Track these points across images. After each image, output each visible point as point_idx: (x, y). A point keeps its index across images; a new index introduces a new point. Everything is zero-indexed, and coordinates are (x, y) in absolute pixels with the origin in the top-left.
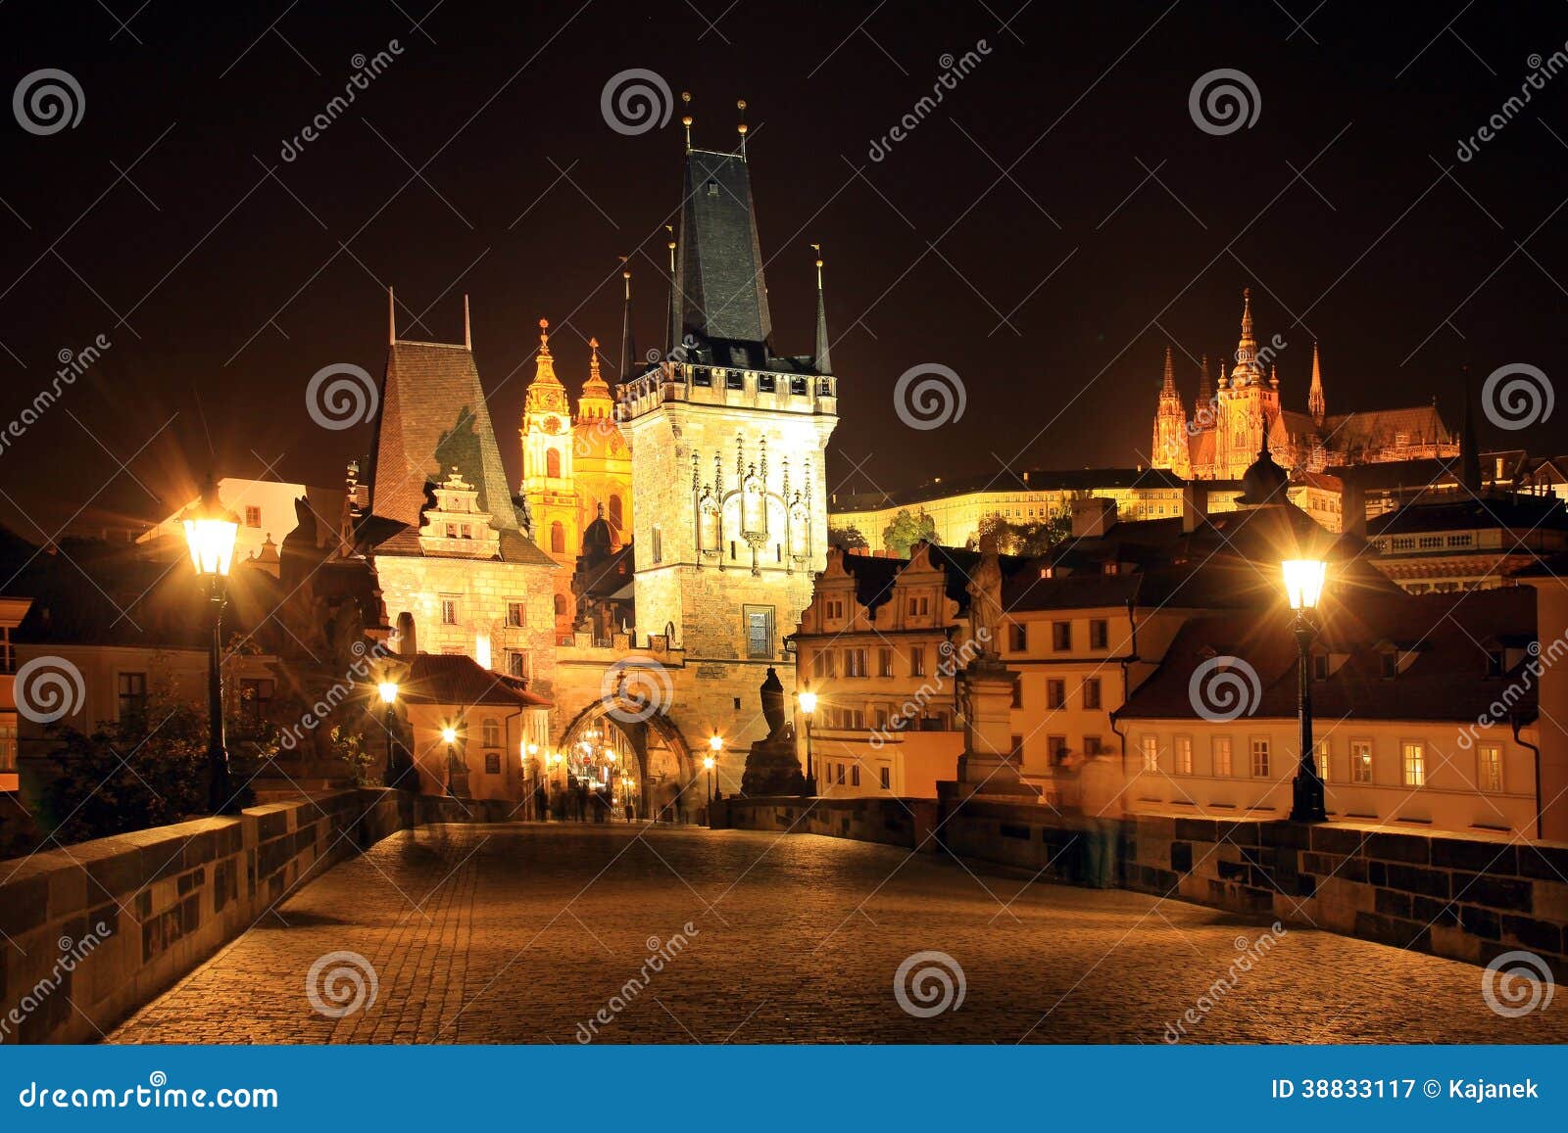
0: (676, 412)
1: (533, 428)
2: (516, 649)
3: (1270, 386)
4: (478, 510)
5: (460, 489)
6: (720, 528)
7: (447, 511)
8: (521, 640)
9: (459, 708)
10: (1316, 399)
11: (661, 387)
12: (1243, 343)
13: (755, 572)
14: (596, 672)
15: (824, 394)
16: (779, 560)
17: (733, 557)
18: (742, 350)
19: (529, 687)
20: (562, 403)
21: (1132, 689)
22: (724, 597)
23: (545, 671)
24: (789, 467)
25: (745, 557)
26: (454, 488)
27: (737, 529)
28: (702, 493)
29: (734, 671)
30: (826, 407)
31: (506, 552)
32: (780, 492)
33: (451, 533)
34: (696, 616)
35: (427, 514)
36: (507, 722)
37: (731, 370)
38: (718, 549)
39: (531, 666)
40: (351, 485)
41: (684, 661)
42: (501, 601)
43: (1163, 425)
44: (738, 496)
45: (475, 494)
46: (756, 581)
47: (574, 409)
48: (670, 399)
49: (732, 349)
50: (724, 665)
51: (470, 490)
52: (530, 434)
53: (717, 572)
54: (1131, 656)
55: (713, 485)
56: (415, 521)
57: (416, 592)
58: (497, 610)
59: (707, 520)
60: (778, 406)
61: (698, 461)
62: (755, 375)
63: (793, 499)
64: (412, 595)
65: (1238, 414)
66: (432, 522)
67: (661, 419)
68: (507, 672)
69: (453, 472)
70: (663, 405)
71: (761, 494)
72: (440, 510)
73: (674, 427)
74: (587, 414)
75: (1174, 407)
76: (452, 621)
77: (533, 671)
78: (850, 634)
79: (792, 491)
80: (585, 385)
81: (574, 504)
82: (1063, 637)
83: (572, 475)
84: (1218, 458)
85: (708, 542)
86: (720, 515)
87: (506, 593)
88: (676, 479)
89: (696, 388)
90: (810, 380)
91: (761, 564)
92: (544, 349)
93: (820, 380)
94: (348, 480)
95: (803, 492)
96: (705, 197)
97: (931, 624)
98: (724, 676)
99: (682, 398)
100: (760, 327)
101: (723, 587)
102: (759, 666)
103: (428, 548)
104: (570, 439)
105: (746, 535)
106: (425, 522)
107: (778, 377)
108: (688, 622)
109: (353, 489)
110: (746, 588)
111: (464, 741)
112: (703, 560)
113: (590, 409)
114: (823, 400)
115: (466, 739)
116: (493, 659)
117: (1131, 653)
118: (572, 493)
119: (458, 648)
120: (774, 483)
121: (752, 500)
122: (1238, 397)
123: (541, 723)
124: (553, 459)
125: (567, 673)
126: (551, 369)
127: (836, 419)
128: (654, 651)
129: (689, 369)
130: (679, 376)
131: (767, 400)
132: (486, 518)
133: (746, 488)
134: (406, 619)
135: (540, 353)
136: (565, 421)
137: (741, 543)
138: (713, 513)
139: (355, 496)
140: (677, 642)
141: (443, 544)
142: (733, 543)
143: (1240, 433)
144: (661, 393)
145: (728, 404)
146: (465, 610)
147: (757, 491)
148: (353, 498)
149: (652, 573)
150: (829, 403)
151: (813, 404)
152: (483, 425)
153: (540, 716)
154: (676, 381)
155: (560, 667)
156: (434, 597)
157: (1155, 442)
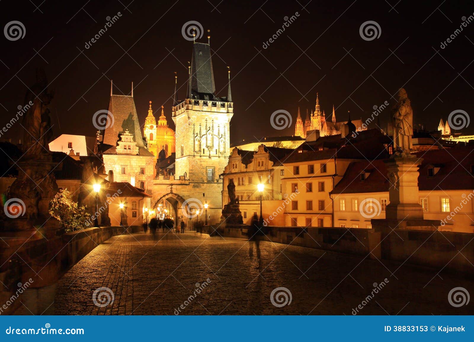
0: (189, 113)
1: (147, 128)
2: (142, 181)
3: (323, 116)
4: (133, 141)
5: (128, 135)
6: (200, 145)
7: (124, 142)
8: (143, 178)
9: (125, 198)
10: (334, 119)
11: (185, 106)
12: (317, 106)
13: (210, 157)
14: (164, 187)
15: (230, 107)
16: (216, 154)
17: (204, 153)
18: (208, 96)
19: (145, 192)
20: (154, 122)
21: (335, 185)
22: (201, 165)
23: (150, 187)
24: (220, 128)
25: (207, 153)
26: (127, 135)
27: (205, 145)
28: (196, 135)
29: (203, 185)
30: (230, 111)
31: (140, 153)
32: (217, 134)
33: (125, 148)
34: (193, 170)
35: (118, 143)
36: (139, 202)
37: (204, 101)
38: (199, 151)
39: (146, 185)
40: (98, 135)
41: (189, 183)
42: (138, 167)
43: (298, 126)
44: (206, 136)
45: (132, 137)
46: (210, 160)
47: (157, 123)
48: (187, 109)
49: (205, 95)
50: (200, 184)
51: (131, 135)
52: (146, 130)
53: (199, 157)
54: (335, 174)
55: (199, 133)
56: (115, 145)
57: (115, 165)
58: (137, 169)
59: (197, 143)
60: (217, 111)
61: (195, 126)
62: (211, 102)
63: (220, 136)
64: (113, 166)
65: (316, 123)
66: (120, 145)
67: (184, 115)
68: (139, 187)
69: (126, 131)
70: (186, 111)
71: (212, 135)
72: (122, 141)
73: (188, 117)
74: (160, 125)
75: (300, 121)
76: (124, 173)
77: (147, 187)
78: (239, 173)
79: (220, 134)
80: (160, 118)
81: (156, 147)
82: (311, 170)
83: (156, 139)
85: (197, 149)
86: (200, 141)
87: (140, 165)
88: (188, 132)
89: (195, 106)
90: (226, 103)
91: (211, 155)
92: (150, 108)
93: (229, 103)
94: (97, 134)
95: (223, 134)
96: (198, 55)
97: (265, 169)
98: (200, 187)
99: (191, 109)
100: (212, 89)
101: (201, 162)
102: (210, 184)
103: (118, 152)
104: (156, 131)
105: (207, 147)
106: (118, 145)
107: (217, 103)
108: (191, 172)
109: (98, 136)
110: (207, 162)
111: (126, 208)
112: (195, 154)
113: (161, 123)
114: (230, 109)
115: (127, 207)
116: (135, 184)
117: (335, 173)
118: (156, 144)
119: (126, 181)
120: (216, 132)
121: (209, 137)
122: (316, 119)
123: (149, 202)
124: (151, 135)
125: (156, 188)
126: (152, 113)
127: (233, 114)
128: (181, 181)
129: (193, 101)
130: (190, 103)
131: (214, 109)
132: (135, 143)
133: (208, 134)
134: (111, 172)
135: (149, 109)
136: (155, 126)
137: (206, 149)
138: (198, 141)
139: (99, 138)
140: (188, 177)
141: (123, 151)
142: (204, 149)
143: (316, 127)
144: (185, 107)
145: (203, 110)
146: (128, 170)
147: (211, 134)
148: (98, 139)
149: (181, 159)
150: (231, 110)
151: (227, 110)
152: (135, 117)
153: (148, 200)
154: (189, 104)
155: (154, 185)
156: (120, 166)
157: (296, 130)
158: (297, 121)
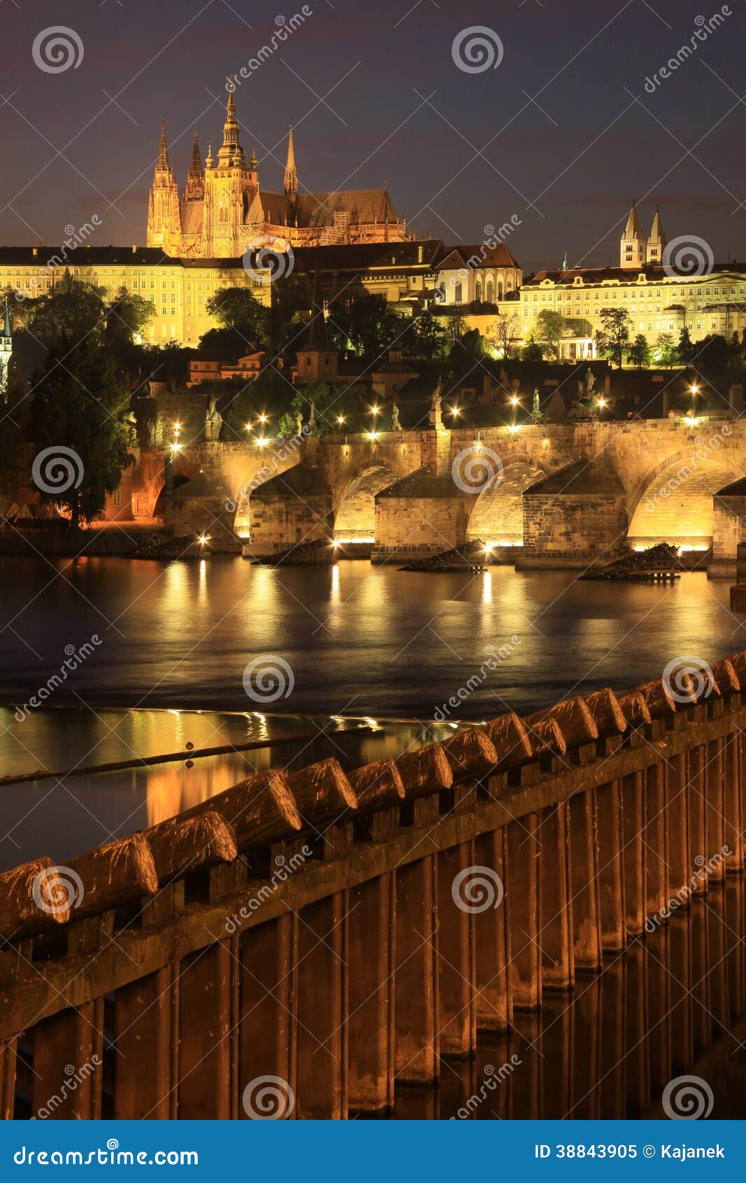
3: (250, 167)
10: (290, 177)
12: (227, 126)
43: (158, 196)
65: (223, 192)
75: (167, 180)
84: (204, 231)
122: (223, 176)
143: (224, 209)
157: (150, 213)
158: (154, 177)
